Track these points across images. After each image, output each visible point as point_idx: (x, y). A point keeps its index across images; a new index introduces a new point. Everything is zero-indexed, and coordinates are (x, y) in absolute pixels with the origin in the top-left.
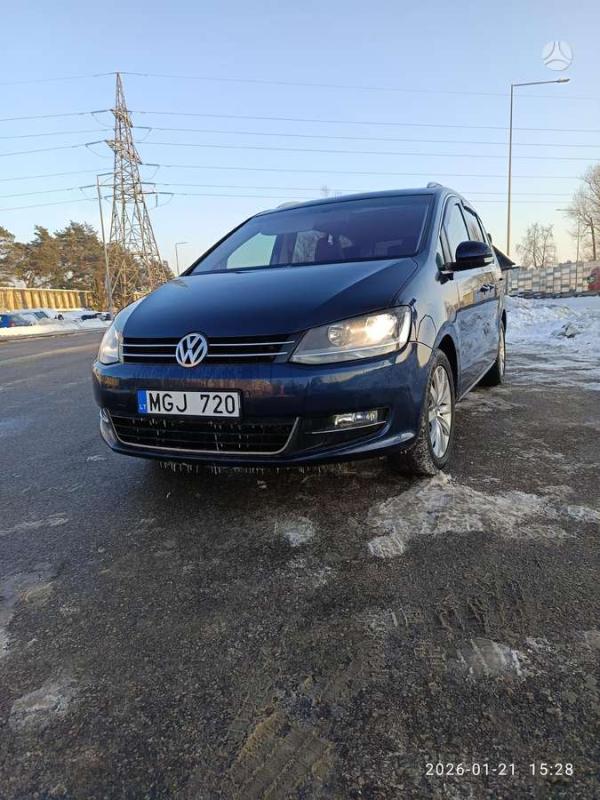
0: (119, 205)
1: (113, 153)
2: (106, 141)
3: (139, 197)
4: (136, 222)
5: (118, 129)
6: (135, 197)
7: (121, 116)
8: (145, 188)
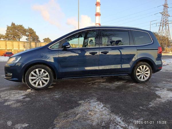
0: (161, 27)
1: (162, 15)
2: (160, 13)
3: (167, 25)
4: (165, 30)
5: (164, 9)
6: (166, 25)
7: (165, 6)
8: (169, 22)
